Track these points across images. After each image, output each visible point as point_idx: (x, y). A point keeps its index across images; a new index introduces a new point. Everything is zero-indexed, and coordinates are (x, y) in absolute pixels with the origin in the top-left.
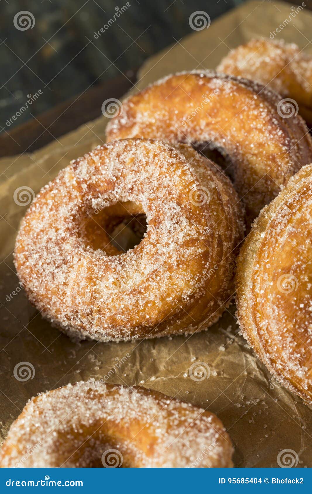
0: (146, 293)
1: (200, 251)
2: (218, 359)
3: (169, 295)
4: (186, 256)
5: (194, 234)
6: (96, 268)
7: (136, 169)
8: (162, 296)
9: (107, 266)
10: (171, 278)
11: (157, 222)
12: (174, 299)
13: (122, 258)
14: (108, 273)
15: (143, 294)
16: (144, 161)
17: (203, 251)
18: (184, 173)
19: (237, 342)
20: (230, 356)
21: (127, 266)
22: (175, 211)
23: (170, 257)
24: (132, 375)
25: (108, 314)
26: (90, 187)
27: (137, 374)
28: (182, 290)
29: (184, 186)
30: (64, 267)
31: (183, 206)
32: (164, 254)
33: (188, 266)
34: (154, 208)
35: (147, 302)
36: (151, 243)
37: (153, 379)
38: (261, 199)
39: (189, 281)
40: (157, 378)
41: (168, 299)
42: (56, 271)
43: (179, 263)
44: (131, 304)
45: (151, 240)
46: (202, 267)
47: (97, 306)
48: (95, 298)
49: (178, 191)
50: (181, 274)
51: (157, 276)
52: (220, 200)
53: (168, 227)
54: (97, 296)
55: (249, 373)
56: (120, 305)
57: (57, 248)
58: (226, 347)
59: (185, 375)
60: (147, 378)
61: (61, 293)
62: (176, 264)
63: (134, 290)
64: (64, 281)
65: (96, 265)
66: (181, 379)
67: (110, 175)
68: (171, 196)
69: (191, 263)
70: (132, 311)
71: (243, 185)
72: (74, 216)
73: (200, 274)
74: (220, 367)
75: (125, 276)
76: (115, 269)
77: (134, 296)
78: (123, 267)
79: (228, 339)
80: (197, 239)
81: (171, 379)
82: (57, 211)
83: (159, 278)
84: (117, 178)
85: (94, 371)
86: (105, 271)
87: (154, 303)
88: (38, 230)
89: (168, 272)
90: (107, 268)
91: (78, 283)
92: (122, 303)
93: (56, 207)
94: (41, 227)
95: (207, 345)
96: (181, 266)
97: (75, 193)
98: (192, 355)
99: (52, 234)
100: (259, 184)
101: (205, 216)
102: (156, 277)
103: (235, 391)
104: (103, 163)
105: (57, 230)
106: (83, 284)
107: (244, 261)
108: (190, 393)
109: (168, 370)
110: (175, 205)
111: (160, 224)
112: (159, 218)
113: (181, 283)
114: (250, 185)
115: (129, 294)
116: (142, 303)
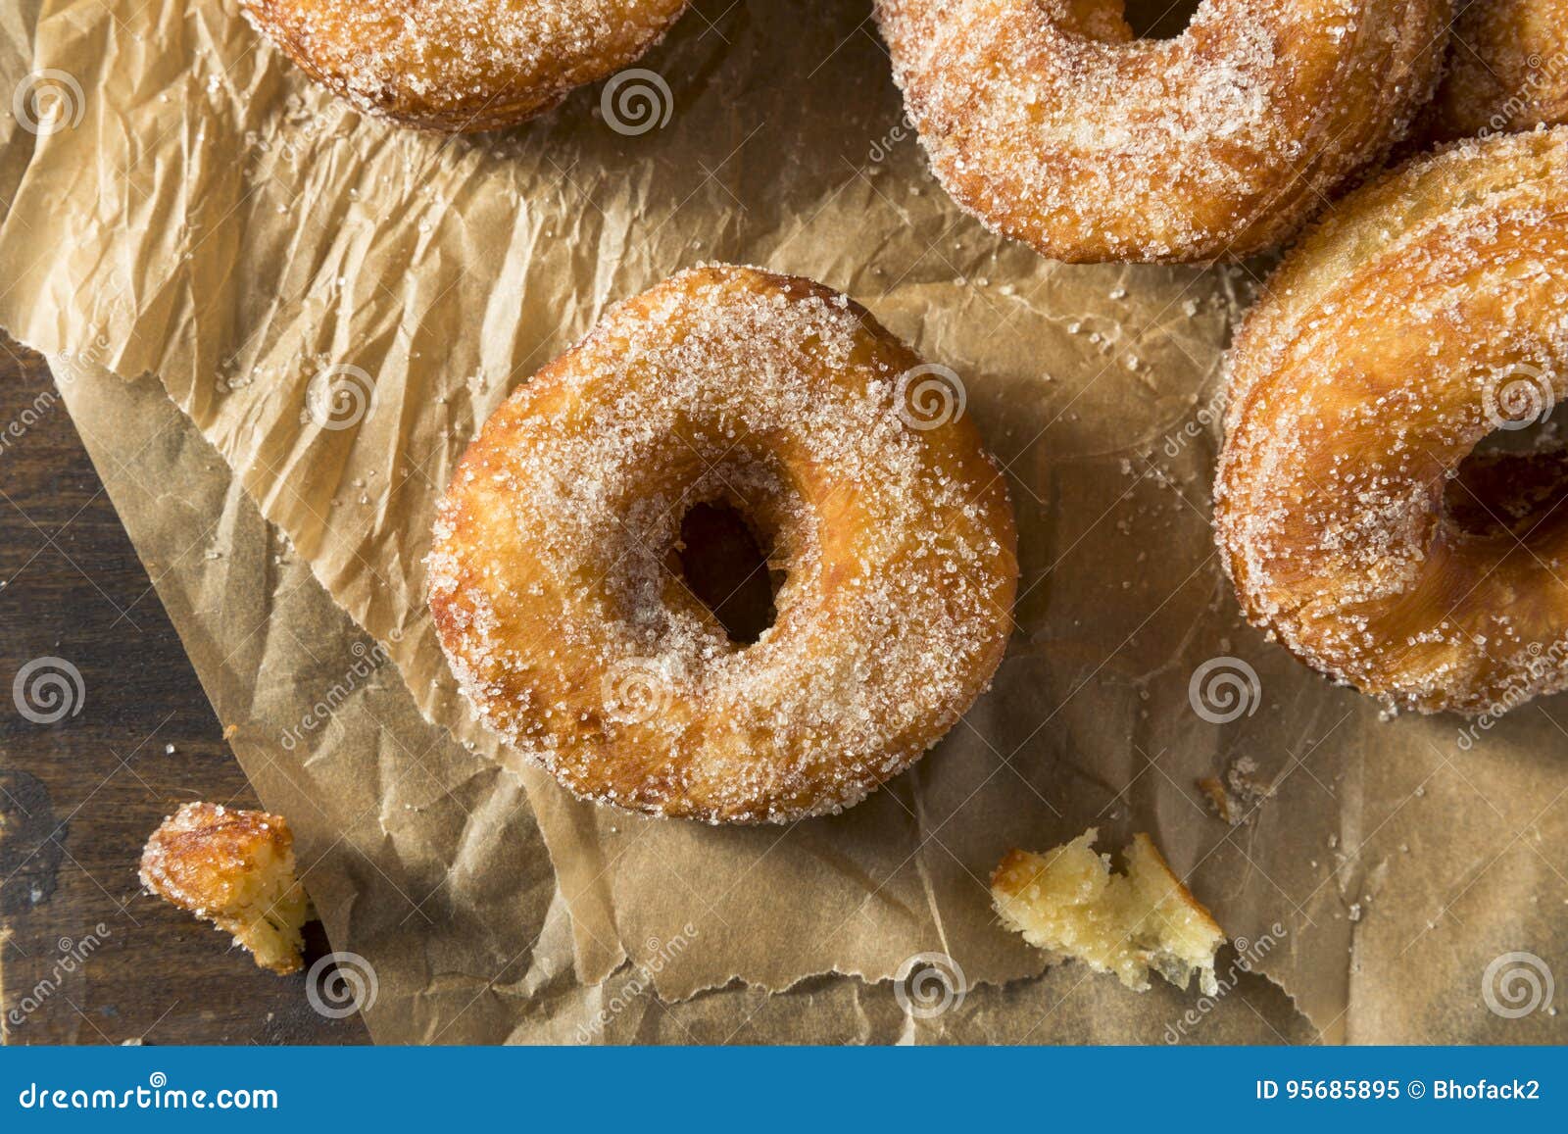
0: (1076, 184)
1: (1245, 189)
2: (1164, 330)
3: (1116, 228)
4: (1206, 179)
5: (1258, 141)
6: (1019, 43)
8: (1101, 220)
9: (1042, 56)
10: (1145, 196)
11: (1208, 51)
12: (1121, 244)
13: (1085, 62)
14: (1034, 77)
15: (1069, 182)
17: (1250, 192)
19: (1229, 314)
20: (1190, 342)
21: (1083, 87)
22: (1257, 58)
23: (1175, 154)
24: (972, 253)
25: (974, 166)
27: (984, 258)
28: (1150, 236)
29: (1317, 16)
31: (1279, 62)
32: (1168, 134)
33: (1197, 200)
35: (1062, 210)
36: (1163, 80)
37: (1006, 290)
38: (1487, 95)
39: (1176, 233)
40: (1018, 291)
41: (1108, 235)
43: (1182, 182)
44: (1030, 186)
45: (1168, 74)
46: (1226, 222)
47: (965, 128)
48: (974, 107)
49: (1297, 19)
50: (1170, 206)
51: (1122, 168)
52: (1380, 78)
53: (1220, 83)
54: (982, 105)
55: (1202, 403)
56: (1009, 167)
58: (1200, 309)
59: (1074, 329)
60: (998, 276)
61: (923, 24)
62: (1176, 178)
63: (1059, 158)
64: (945, 7)
65: (1023, 34)
66: (1058, 330)
68: (1277, 13)
69: (1206, 200)
70: (1021, 206)
71: (1478, 24)
73: (1210, 231)
74: (1155, 353)
75: (1064, 108)
76: (1054, 78)
77: (1048, 174)
78: (1076, 84)
79: (1216, 294)
80: (1258, 159)
81: (1040, 318)
83: (1123, 175)
85: (906, 191)
86: (1030, 63)
87: (1076, 222)
89: (1147, 182)
90: (1039, 64)
91: (963, 42)
92: (1016, 166)
95: (1166, 281)
96: (1182, 191)
98: (1120, 282)
100: (1508, 60)
101: (1313, 116)
102: (1120, 169)
103: (1144, 430)
106: (970, 57)
108: (1053, 381)
109: (1050, 283)
110: (1267, 46)
111: (1210, 57)
112: (1217, 42)
113: (1158, 225)
114: (1489, 43)
115: (1043, 159)
116: (1053, 201)
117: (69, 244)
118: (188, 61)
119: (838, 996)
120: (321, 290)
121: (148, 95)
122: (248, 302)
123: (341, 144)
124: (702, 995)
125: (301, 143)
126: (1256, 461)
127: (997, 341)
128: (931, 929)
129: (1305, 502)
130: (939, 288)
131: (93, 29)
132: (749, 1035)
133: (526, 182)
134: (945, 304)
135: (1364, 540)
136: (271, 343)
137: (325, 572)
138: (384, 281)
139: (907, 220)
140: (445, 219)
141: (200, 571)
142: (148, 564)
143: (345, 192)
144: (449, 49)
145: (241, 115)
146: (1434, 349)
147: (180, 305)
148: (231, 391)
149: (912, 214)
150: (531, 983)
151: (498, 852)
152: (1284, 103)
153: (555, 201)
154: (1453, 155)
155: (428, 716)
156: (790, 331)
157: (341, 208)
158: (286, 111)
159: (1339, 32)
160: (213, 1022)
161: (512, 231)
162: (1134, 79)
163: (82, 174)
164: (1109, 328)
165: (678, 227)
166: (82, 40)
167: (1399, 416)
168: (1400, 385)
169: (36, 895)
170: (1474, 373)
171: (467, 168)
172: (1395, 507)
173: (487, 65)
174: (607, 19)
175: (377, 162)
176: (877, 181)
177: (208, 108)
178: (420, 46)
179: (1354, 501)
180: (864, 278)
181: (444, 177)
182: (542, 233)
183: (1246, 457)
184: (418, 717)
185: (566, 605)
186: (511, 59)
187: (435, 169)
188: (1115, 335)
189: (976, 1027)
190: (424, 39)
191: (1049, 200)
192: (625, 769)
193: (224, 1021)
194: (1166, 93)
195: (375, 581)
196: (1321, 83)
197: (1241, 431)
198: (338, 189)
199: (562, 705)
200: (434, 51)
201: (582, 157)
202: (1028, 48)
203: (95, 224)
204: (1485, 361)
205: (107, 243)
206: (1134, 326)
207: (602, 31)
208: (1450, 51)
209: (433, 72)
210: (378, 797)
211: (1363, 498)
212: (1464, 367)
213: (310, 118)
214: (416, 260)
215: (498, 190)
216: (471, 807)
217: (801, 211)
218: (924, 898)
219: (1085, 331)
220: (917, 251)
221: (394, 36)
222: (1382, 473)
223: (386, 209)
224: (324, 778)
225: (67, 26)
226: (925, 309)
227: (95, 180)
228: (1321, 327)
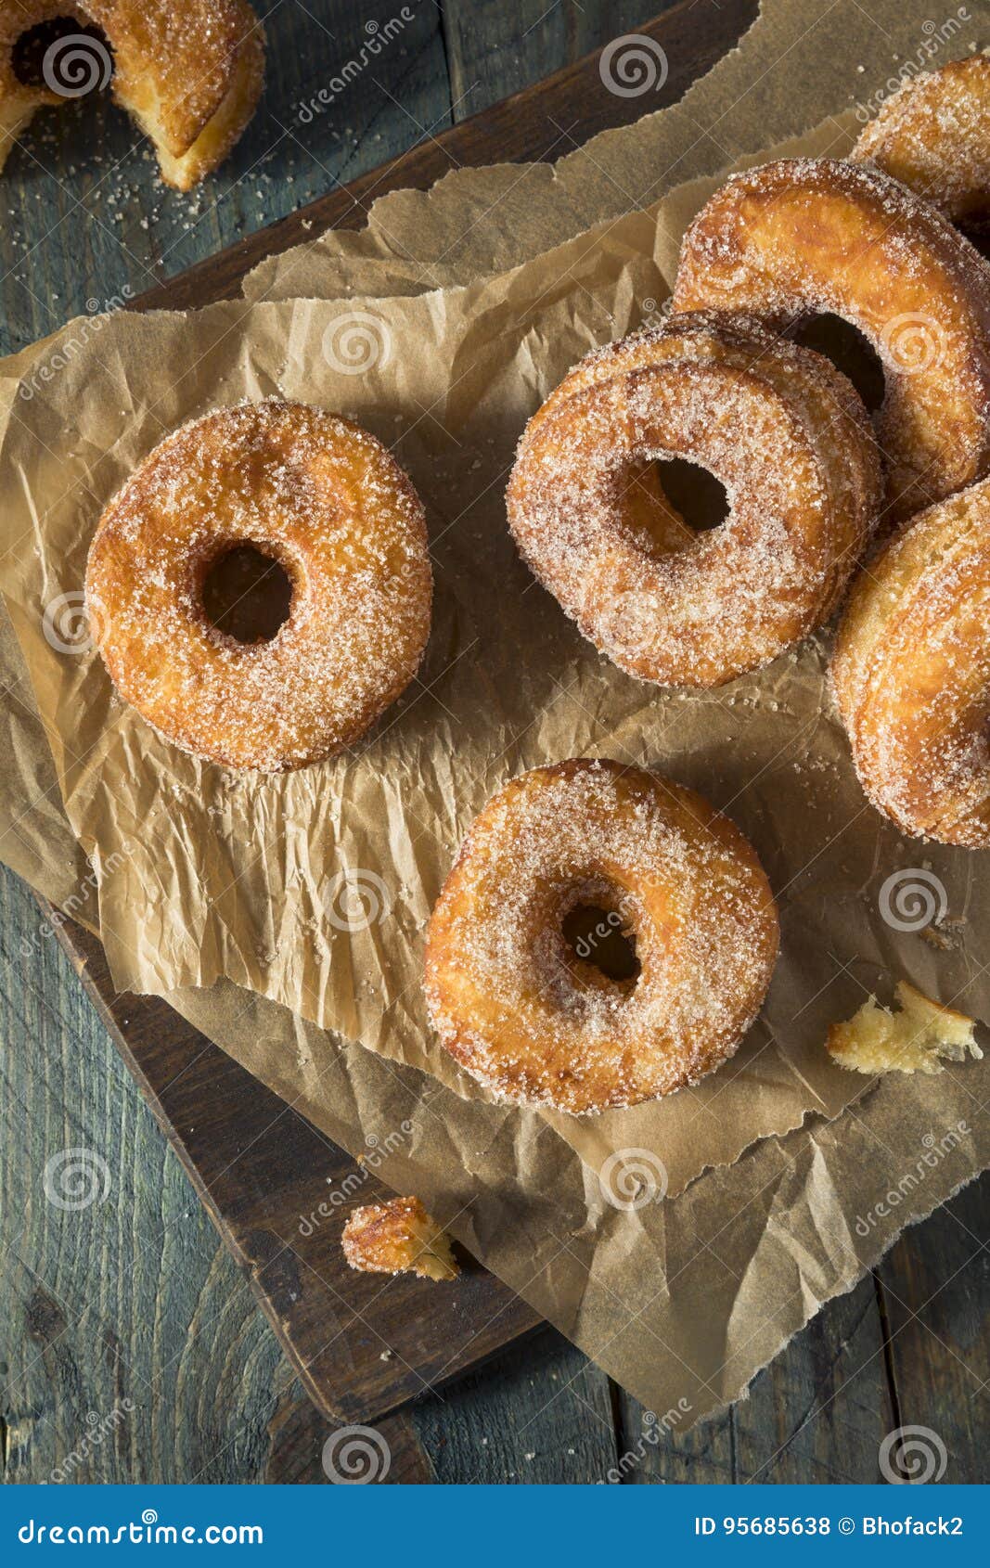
0: (703, 644)
1: (802, 611)
2: (784, 678)
3: (737, 659)
4: (778, 614)
5: (798, 581)
6: (634, 576)
7: (729, 435)
8: (727, 658)
9: (651, 578)
10: (746, 636)
11: (745, 538)
12: (744, 666)
13: (677, 572)
14: (651, 591)
15: (697, 643)
16: (747, 426)
17: (806, 610)
18: (807, 473)
19: (818, 651)
20: (803, 678)
21: (683, 586)
22: (778, 536)
23: (754, 607)
25: (639, 655)
26: (647, 433)
28: (759, 656)
29: (802, 499)
30: (584, 550)
31: (792, 534)
32: (744, 597)
33: (776, 627)
34: (744, 512)
35: (701, 662)
36: (727, 565)
37: (683, 697)
39: (773, 648)
42: (569, 552)
43: (765, 621)
44: (677, 655)
45: (729, 561)
46: (800, 631)
49: (790, 506)
50: (763, 636)
51: (726, 625)
52: (852, 510)
53: (762, 557)
55: (825, 711)
56: (660, 649)
57: (576, 518)
59: (732, 702)
61: (571, 582)
62: (760, 620)
63: (685, 631)
64: (580, 568)
65: (634, 569)
66: (724, 707)
67: (686, 432)
69: (783, 625)
70: (676, 668)
71: (894, 442)
72: (612, 473)
74: (786, 695)
75: (677, 602)
76: (664, 588)
77: (684, 644)
78: (676, 586)
80: (803, 590)
81: (710, 706)
82: (588, 454)
84: (695, 436)
86: (645, 585)
87: (712, 665)
88: (552, 476)
89: (744, 628)
90: (651, 583)
92: (663, 646)
93: (587, 448)
94: (557, 471)
96: (767, 626)
97: (623, 437)
99: (573, 491)
100: (920, 458)
101: (824, 554)
103: (799, 743)
104: (678, 403)
105: (582, 487)
107: (864, 610)
108: (734, 739)
110: (780, 527)
111: (749, 544)
112: (749, 534)
113: (761, 649)
114: (905, 452)
115: (677, 637)
116: (693, 659)
117: (141, 925)
118: (156, 785)
119: (768, 1150)
120: (292, 882)
121: (143, 815)
122: (254, 907)
123: (263, 790)
124: (691, 1185)
125: (241, 801)
126: (875, 755)
127: (690, 730)
128: (804, 1089)
129: (914, 771)
130: (643, 713)
131: (96, 795)
132: (727, 1195)
133: (379, 764)
134: (651, 722)
135: (958, 777)
136: (278, 926)
137: (370, 1043)
138: (325, 861)
139: (607, 683)
140: (343, 808)
141: (300, 1074)
142: (270, 1085)
143: (279, 817)
144: (310, 727)
145: (200, 800)
146: (951, 662)
147: (218, 929)
148: (269, 964)
149: (608, 678)
150: (592, 1221)
151: (539, 1155)
152: (805, 556)
153: (401, 768)
154: (912, 532)
155: (465, 1097)
156: (576, 800)
157: (281, 827)
158: (224, 785)
159: (818, 504)
160: (424, 1323)
161: (384, 797)
162: (710, 569)
163: (129, 879)
164: (752, 691)
165: (477, 748)
166: (93, 803)
167: (947, 706)
168: (941, 689)
169: (294, 1296)
170: (980, 667)
171: (342, 771)
172: (967, 753)
173: (336, 724)
174: (392, 667)
175: (289, 788)
176: (579, 668)
177: (180, 806)
178: (293, 733)
179: (942, 761)
180: (597, 729)
181: (331, 782)
182: (402, 789)
183: (869, 755)
184: (459, 1099)
185: (524, 1018)
186: (348, 715)
187: (324, 780)
188: (758, 694)
189: (854, 1132)
190: (294, 728)
191: (691, 659)
192: (597, 1092)
193: (430, 1319)
194: (732, 572)
195: (399, 1034)
196: (821, 535)
197: (859, 741)
198: (274, 817)
199: (546, 1073)
200: (302, 732)
201: (404, 734)
202: (640, 576)
203: (150, 906)
204: (984, 658)
205: (161, 914)
206: (766, 683)
207: (392, 674)
208: (884, 463)
209: (306, 743)
210: (458, 1156)
211: (947, 757)
212: (974, 666)
213: (238, 782)
214: (337, 838)
215: (365, 776)
216: (512, 1138)
217: (544, 705)
218: (792, 1074)
219: (739, 700)
220: (621, 699)
221: (276, 734)
222: (952, 738)
223: (306, 816)
224: (424, 1159)
225: (81, 800)
226: (641, 730)
227: (138, 880)
228: (880, 667)
